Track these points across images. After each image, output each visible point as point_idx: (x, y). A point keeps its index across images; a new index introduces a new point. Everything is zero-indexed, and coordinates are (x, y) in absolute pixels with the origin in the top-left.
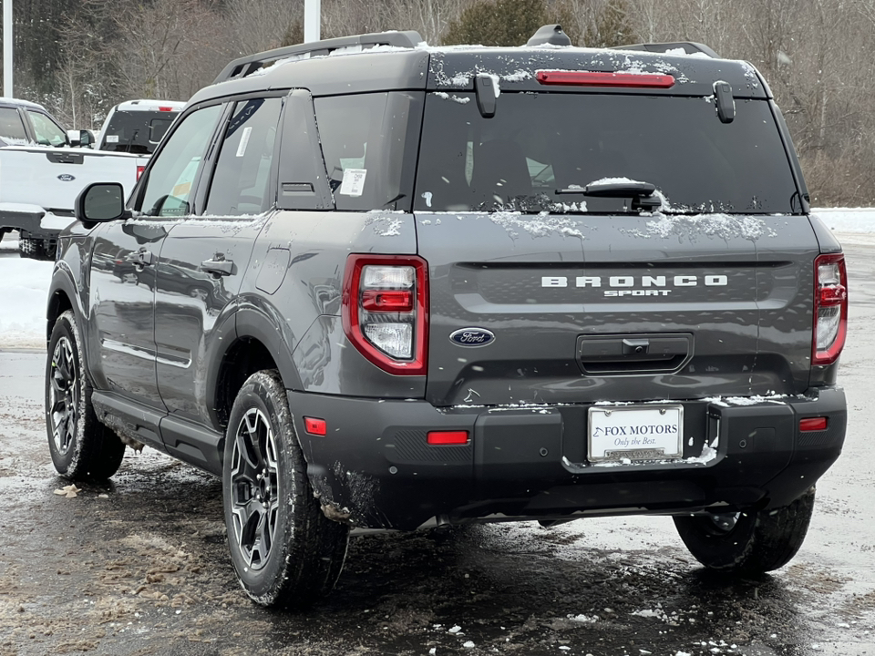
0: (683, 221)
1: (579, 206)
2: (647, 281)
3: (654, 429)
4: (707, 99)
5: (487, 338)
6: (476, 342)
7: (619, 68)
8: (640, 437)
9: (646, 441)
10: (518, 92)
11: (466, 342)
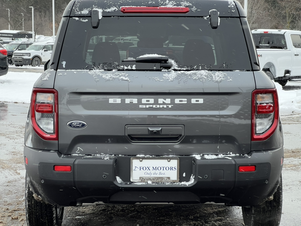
0: (182, 73)
1: (132, 67)
2: (161, 101)
3: (165, 168)
4: (205, 18)
5: (83, 125)
6: (78, 127)
7: (162, 5)
8: (157, 171)
9: (160, 173)
10: (111, 16)
11: (74, 127)
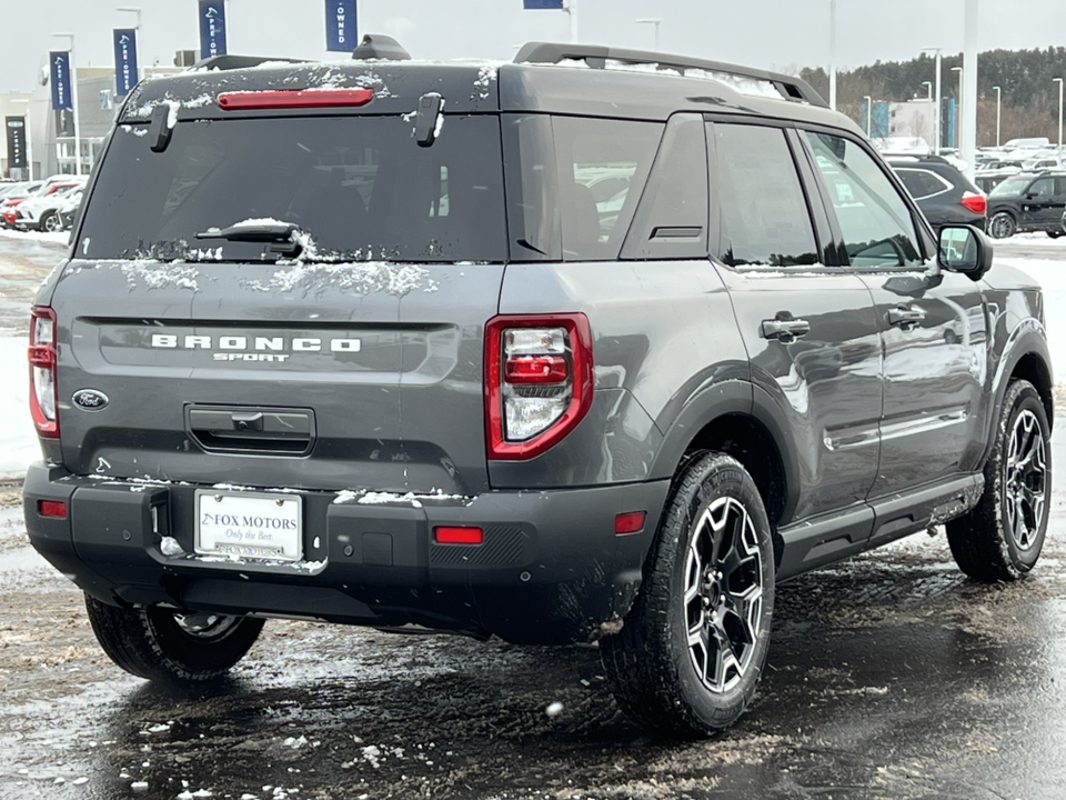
1: (214, 253)
2: (261, 343)
3: (270, 522)
4: (406, 118)
5: (101, 402)
6: (92, 406)
8: (255, 530)
9: (262, 536)
10: (193, 120)
11: (84, 405)
